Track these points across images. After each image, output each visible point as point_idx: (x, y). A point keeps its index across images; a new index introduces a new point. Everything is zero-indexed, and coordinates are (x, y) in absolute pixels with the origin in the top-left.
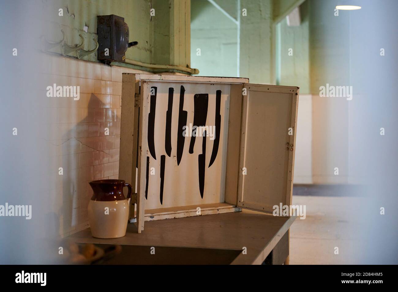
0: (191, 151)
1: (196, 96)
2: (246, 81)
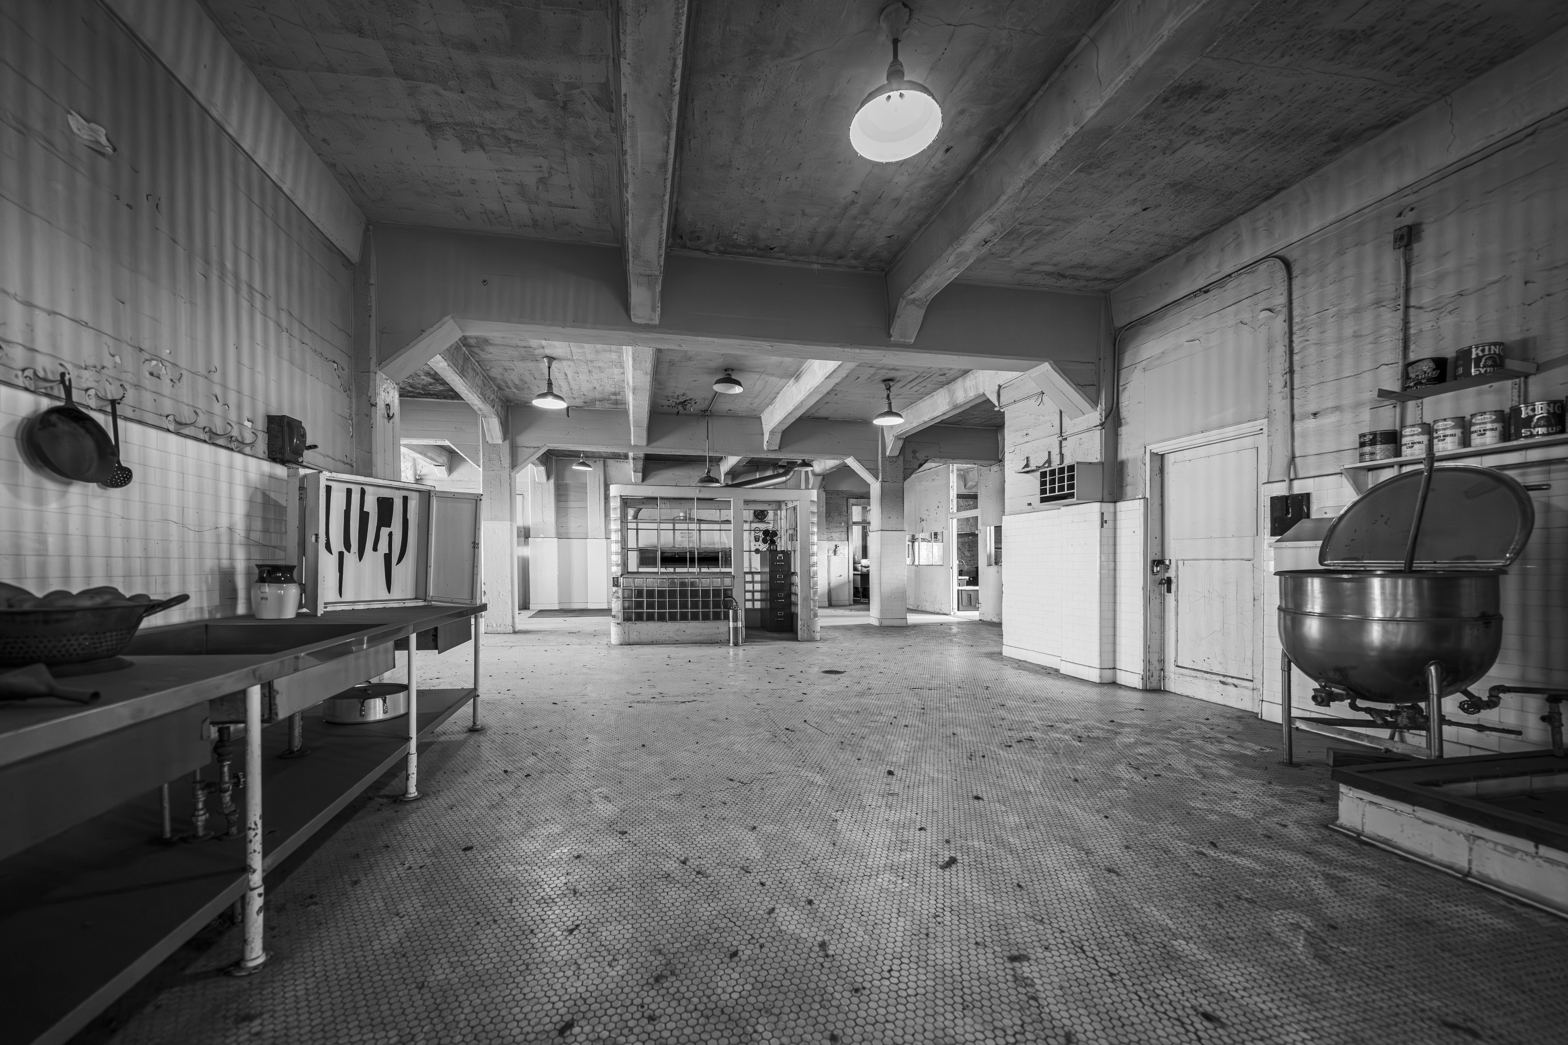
0: (375, 549)
1: (378, 499)
2: (433, 489)
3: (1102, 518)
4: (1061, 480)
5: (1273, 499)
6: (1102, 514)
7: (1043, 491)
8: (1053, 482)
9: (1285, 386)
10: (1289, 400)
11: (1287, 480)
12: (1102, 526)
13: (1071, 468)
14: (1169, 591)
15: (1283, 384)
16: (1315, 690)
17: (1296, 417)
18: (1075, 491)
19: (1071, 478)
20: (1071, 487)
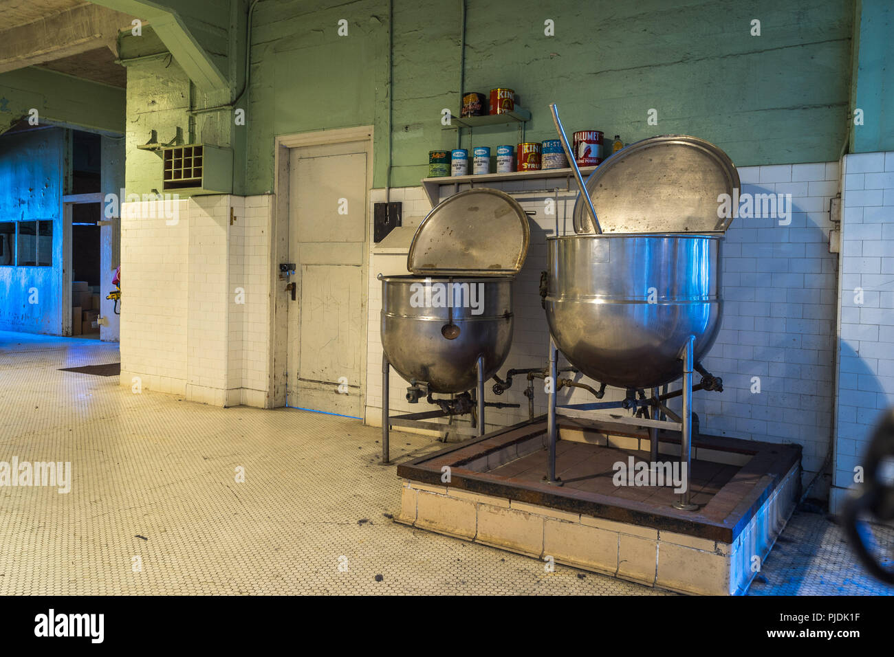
3: (232, 214)
4: (188, 163)
5: (376, 205)
6: (232, 208)
7: (167, 175)
8: (178, 164)
9: (387, 96)
10: (389, 110)
11: (386, 188)
12: (231, 224)
13: (199, 150)
14: (294, 298)
15: (385, 94)
16: (408, 389)
17: (394, 128)
18: (202, 178)
19: (199, 162)
20: (198, 173)
